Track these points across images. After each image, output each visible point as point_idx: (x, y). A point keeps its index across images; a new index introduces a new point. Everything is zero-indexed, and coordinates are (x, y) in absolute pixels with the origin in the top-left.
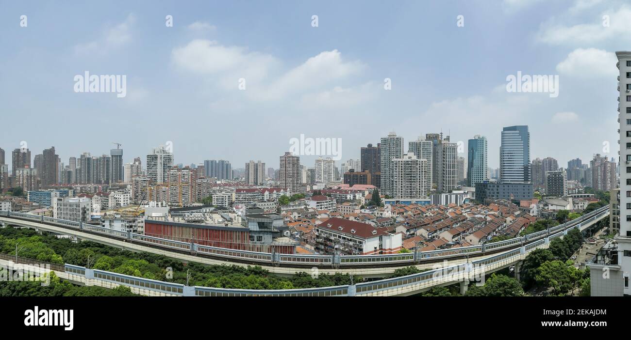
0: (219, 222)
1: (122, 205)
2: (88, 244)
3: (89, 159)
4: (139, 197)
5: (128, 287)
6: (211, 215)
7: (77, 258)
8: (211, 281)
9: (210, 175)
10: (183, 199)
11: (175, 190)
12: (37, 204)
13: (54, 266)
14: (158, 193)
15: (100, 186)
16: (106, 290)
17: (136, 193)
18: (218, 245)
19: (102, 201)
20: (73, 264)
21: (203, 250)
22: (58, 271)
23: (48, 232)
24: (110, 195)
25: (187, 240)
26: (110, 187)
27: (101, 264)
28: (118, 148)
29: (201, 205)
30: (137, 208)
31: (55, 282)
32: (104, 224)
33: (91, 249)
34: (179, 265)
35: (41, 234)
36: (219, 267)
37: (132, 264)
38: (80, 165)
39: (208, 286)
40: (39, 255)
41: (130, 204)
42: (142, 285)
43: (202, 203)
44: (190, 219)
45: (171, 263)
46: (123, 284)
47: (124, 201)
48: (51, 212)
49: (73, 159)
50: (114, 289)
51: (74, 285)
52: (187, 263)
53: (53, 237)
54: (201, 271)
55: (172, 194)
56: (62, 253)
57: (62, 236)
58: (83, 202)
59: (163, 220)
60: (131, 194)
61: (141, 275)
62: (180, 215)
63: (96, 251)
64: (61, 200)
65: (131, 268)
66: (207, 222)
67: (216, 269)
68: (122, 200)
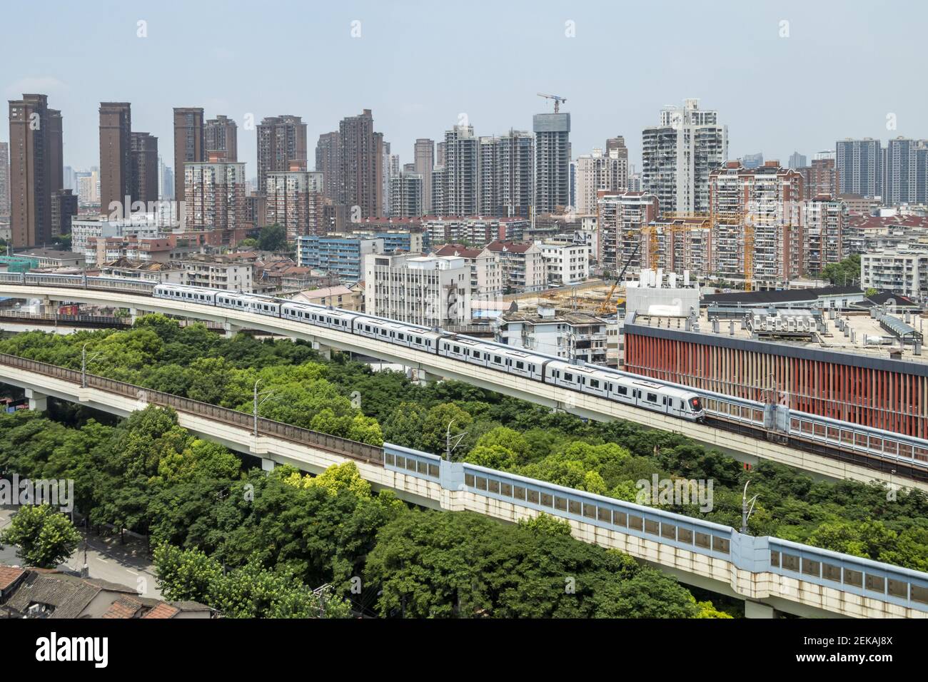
0: (870, 344)
1: (566, 279)
2: (455, 392)
3: (469, 143)
4: (618, 257)
5: (562, 521)
6: (843, 318)
7: (421, 429)
8: (829, 528)
9: (856, 188)
10: (759, 266)
11: (731, 236)
12: (323, 274)
13: (357, 448)
14: (677, 245)
15: (502, 224)
16: (500, 526)
17: (608, 243)
18: (865, 416)
19: (505, 268)
20: (411, 446)
21: (806, 427)
22: (365, 461)
23: (348, 353)
24: (530, 251)
25: (758, 394)
26: (533, 227)
27: (487, 450)
28: (556, 109)
29: (821, 284)
30: (609, 289)
31: (358, 494)
32: (505, 334)
33: (461, 406)
34: (728, 468)
35: (328, 356)
36: (860, 488)
37: (580, 454)
38: (444, 160)
39: (818, 545)
40: (317, 417)
41: (592, 276)
42: (604, 516)
43: (824, 279)
44: (770, 328)
45: (702, 459)
46: (548, 510)
47: (573, 268)
48: (357, 297)
49: (423, 146)
50: (520, 525)
51: (411, 506)
52: (753, 463)
53: (360, 367)
54: (801, 494)
55: (723, 249)
56: (383, 414)
57: (385, 366)
58: (448, 270)
59: (683, 326)
60: (594, 247)
61: (604, 489)
62: (736, 315)
63: (479, 412)
64: (385, 262)
65: (573, 466)
66: (827, 341)
67: (853, 496)
68: (566, 265)
